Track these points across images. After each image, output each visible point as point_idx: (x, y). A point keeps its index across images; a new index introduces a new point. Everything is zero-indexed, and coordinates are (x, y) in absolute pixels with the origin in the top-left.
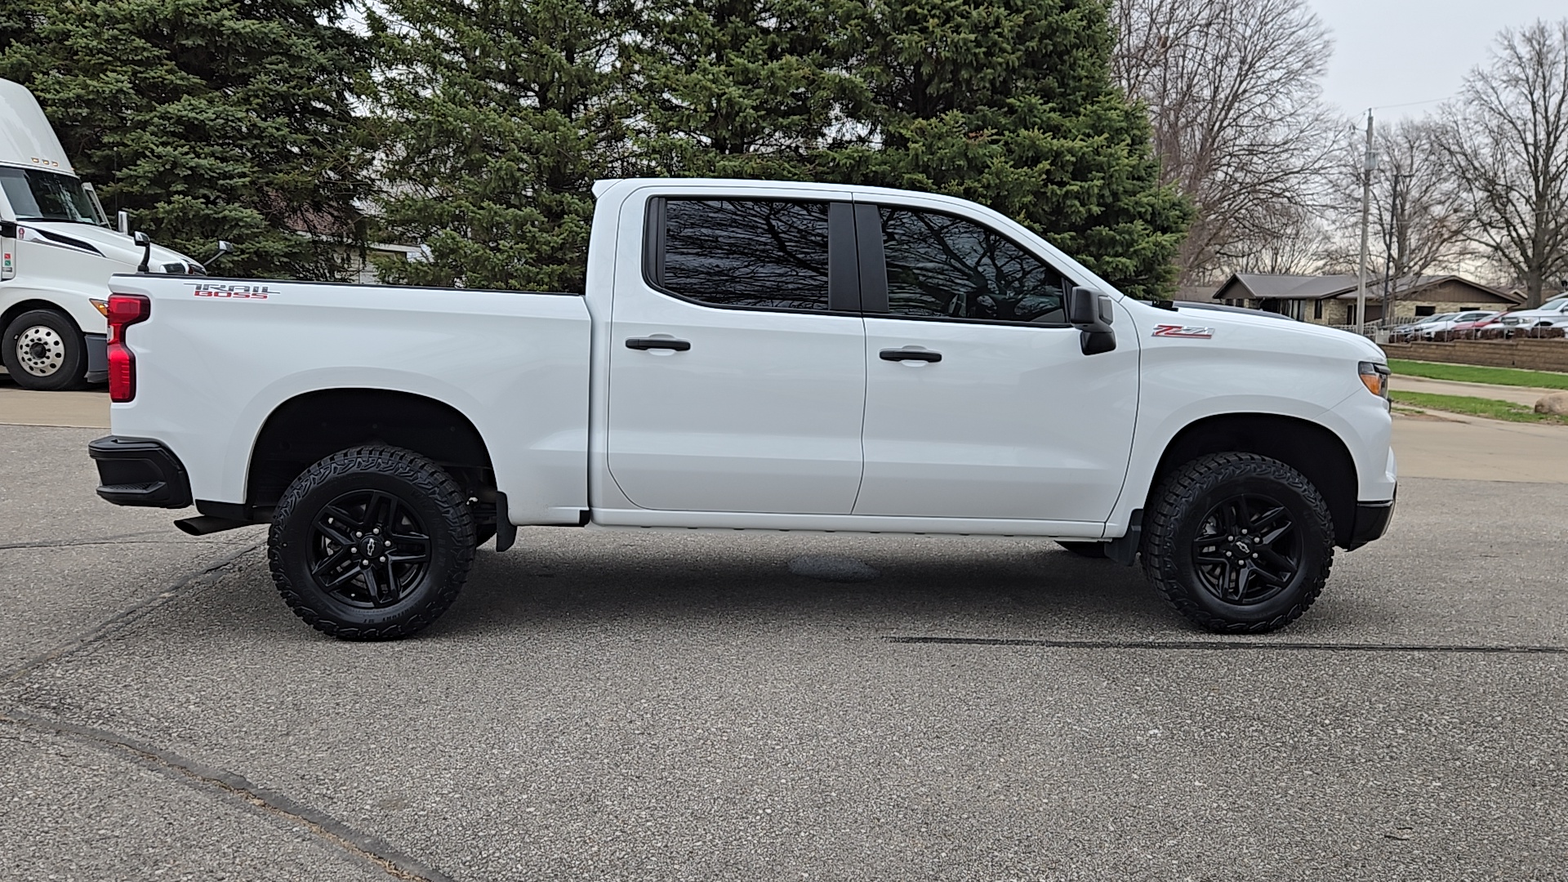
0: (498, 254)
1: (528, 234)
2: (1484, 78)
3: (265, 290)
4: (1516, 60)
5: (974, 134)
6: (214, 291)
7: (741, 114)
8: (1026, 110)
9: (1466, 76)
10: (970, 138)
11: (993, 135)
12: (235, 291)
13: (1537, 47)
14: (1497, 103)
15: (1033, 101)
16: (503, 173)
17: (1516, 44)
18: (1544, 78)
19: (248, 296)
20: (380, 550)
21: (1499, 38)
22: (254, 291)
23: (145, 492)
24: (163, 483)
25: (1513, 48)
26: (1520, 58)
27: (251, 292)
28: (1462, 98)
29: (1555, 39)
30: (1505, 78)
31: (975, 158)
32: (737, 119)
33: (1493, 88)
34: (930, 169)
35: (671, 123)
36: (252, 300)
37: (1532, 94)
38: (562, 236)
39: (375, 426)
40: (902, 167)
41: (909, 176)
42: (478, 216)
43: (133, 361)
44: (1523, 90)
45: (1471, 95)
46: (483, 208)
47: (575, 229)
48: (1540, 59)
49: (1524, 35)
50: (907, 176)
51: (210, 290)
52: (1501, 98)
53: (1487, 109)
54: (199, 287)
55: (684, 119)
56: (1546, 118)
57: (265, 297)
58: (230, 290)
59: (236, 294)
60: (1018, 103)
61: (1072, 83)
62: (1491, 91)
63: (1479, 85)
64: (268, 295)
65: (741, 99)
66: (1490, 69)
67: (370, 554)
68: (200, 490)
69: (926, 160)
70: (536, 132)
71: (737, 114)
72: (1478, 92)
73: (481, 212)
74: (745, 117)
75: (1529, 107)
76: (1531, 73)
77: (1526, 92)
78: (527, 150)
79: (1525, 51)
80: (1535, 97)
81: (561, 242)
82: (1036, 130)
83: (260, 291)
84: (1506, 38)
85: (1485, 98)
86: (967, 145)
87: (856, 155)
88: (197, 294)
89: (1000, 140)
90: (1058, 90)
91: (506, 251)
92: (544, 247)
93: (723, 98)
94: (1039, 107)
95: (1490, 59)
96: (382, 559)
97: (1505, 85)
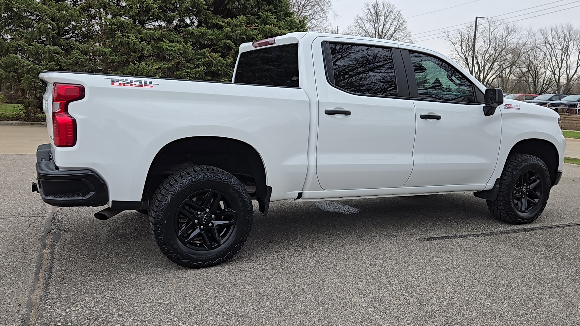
0: (41, 67)
1: (55, 58)
2: (360, 18)
3: (150, 83)
4: (370, 14)
5: (249, 26)
6: (122, 83)
7: (152, 11)
8: (266, 17)
9: (355, 18)
10: (247, 27)
11: (255, 26)
12: (134, 83)
13: (376, 9)
14: (364, 27)
15: (269, 14)
16: (42, 29)
17: (370, 8)
18: (378, 20)
19: (142, 86)
20: (210, 220)
21: (365, 6)
22: (145, 83)
23: (84, 198)
24: (93, 193)
25: (369, 9)
26: (371, 13)
27: (143, 84)
28: (354, 25)
29: (381, 8)
30: (366, 19)
31: (249, 35)
32: (150, 13)
33: (363, 22)
34: (232, 39)
35: (121, 12)
36: (144, 88)
37: (375, 25)
38: (72, 60)
39: (189, 155)
40: (221, 37)
41: (224, 41)
42: (30, 49)
43: (74, 122)
44: (372, 23)
45: (357, 24)
46: (32, 45)
47: (78, 56)
48: (377, 14)
49: (372, 5)
50: (223, 41)
51: (120, 82)
52: (366, 26)
53: (361, 29)
54: (113, 80)
55: (127, 11)
56: (378, 33)
57: (152, 87)
58: (131, 82)
59: (134, 84)
60: (263, 15)
61: (279, 8)
62: (362, 23)
63: (359, 21)
64: (153, 85)
65: (152, 4)
66: (362, 16)
67: (204, 223)
68: (114, 196)
69: (231, 35)
70: (58, 11)
71: (150, 10)
72: (358, 23)
73: (31, 47)
74: (154, 12)
75: (374, 29)
76: (374, 18)
77: (373, 25)
78: (53, 20)
79: (372, 11)
80: (376, 26)
81: (71, 62)
82: (272, 26)
83: (148, 83)
84: (367, 6)
85: (361, 25)
86: (246, 29)
87: (202, 31)
88: (113, 84)
89: (257, 29)
90: (274, 11)
91: (45, 65)
92: (63, 64)
93: (145, 3)
94: (270, 17)
95: (363, 13)
96: (210, 224)
97: (366, 22)
